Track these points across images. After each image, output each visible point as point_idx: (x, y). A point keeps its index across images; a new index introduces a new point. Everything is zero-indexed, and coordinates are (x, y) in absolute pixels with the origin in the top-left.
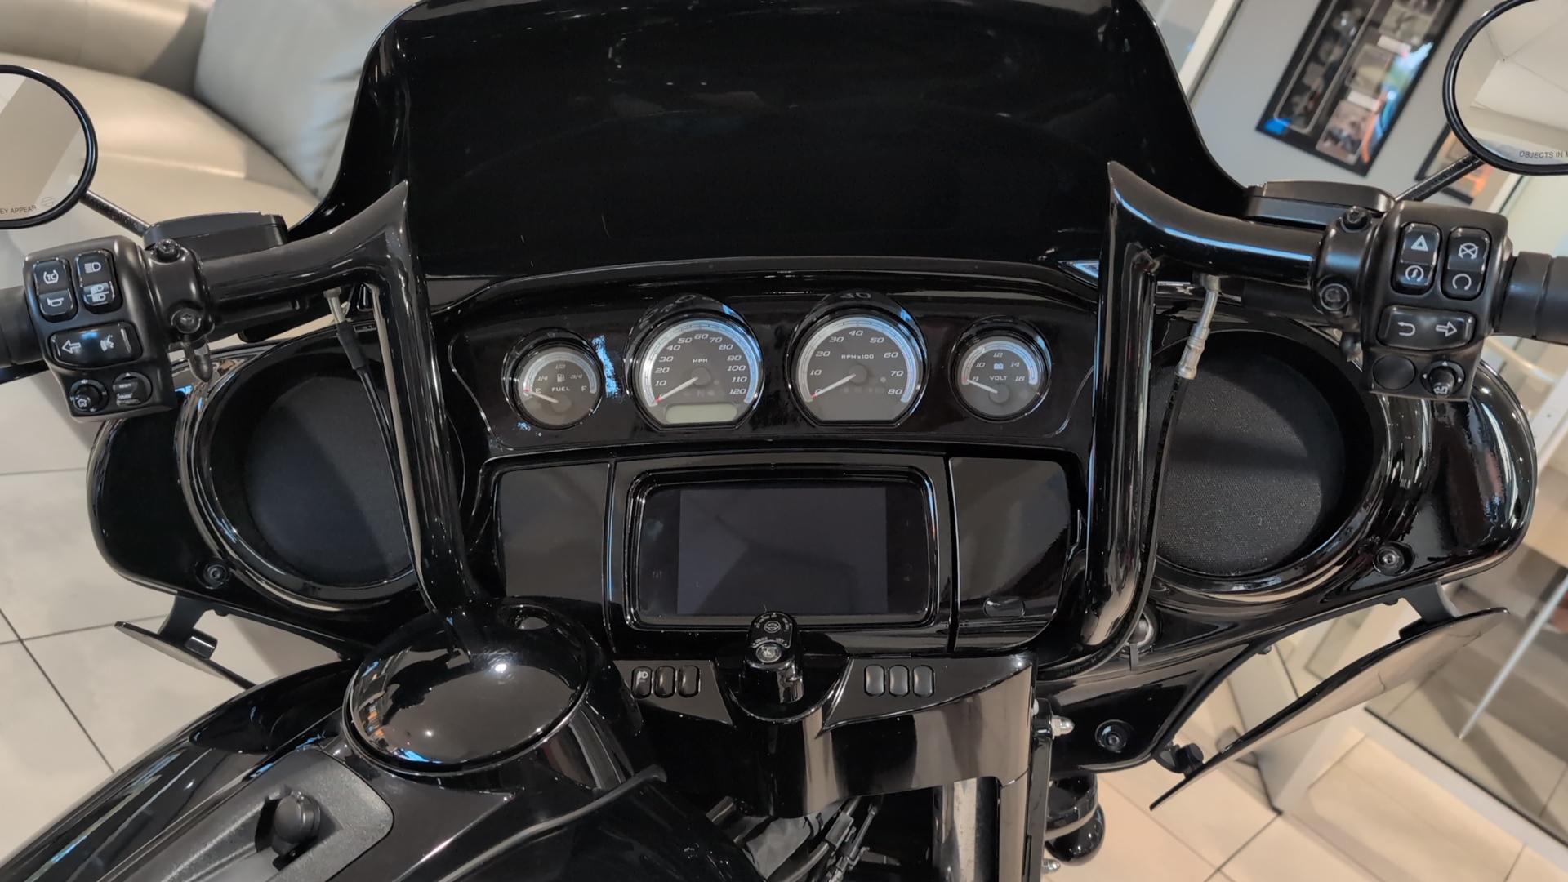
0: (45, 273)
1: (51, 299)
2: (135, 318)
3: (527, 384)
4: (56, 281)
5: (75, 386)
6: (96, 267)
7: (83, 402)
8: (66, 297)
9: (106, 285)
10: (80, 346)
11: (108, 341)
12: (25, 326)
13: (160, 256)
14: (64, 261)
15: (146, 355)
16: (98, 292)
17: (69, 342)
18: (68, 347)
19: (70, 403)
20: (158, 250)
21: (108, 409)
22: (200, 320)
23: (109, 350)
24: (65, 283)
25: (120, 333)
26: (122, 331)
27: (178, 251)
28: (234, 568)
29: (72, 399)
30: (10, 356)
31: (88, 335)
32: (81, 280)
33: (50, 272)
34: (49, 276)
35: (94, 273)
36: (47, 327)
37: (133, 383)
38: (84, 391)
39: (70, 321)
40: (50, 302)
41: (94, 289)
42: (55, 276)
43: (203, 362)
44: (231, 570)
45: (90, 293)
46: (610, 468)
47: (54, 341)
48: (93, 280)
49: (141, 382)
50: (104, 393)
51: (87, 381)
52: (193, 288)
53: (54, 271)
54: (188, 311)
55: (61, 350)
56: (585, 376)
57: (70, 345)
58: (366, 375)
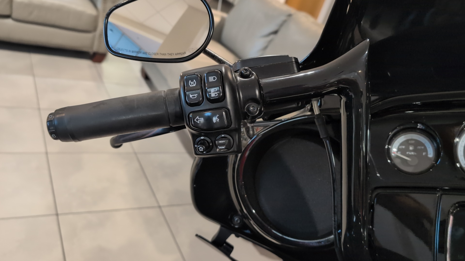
0: (190, 81)
1: (191, 95)
2: (230, 107)
3: (394, 149)
4: (195, 85)
5: (198, 139)
6: (214, 78)
7: (201, 149)
8: (199, 94)
9: (218, 88)
10: (203, 120)
11: (217, 118)
12: (178, 109)
13: (242, 76)
14: (199, 75)
15: (233, 126)
16: (214, 92)
17: (198, 117)
18: (197, 120)
19: (195, 148)
20: (241, 73)
21: (212, 152)
22: (259, 109)
23: (217, 122)
24: (199, 87)
25: (223, 113)
26: (224, 113)
27: (251, 73)
28: (245, 219)
29: (196, 146)
30: (170, 123)
31: (208, 114)
32: (206, 85)
33: (192, 81)
34: (191, 82)
35: (213, 81)
36: (188, 109)
37: (226, 140)
38: (202, 143)
39: (200, 106)
40: (191, 96)
41: (212, 90)
42: (194, 83)
43: (251, 129)
44: (244, 219)
45: (211, 92)
46: (439, 196)
47: (191, 116)
48: (212, 85)
49: (229, 140)
50: (211, 144)
51: (203, 138)
52: (257, 92)
53: (194, 80)
54: (254, 104)
55: (194, 121)
56: (425, 148)
57: (198, 119)
58: (328, 141)
